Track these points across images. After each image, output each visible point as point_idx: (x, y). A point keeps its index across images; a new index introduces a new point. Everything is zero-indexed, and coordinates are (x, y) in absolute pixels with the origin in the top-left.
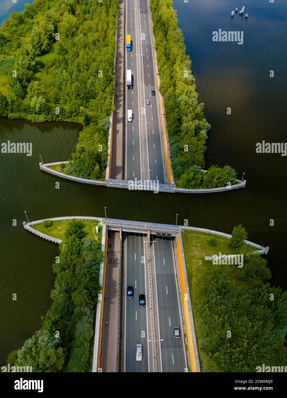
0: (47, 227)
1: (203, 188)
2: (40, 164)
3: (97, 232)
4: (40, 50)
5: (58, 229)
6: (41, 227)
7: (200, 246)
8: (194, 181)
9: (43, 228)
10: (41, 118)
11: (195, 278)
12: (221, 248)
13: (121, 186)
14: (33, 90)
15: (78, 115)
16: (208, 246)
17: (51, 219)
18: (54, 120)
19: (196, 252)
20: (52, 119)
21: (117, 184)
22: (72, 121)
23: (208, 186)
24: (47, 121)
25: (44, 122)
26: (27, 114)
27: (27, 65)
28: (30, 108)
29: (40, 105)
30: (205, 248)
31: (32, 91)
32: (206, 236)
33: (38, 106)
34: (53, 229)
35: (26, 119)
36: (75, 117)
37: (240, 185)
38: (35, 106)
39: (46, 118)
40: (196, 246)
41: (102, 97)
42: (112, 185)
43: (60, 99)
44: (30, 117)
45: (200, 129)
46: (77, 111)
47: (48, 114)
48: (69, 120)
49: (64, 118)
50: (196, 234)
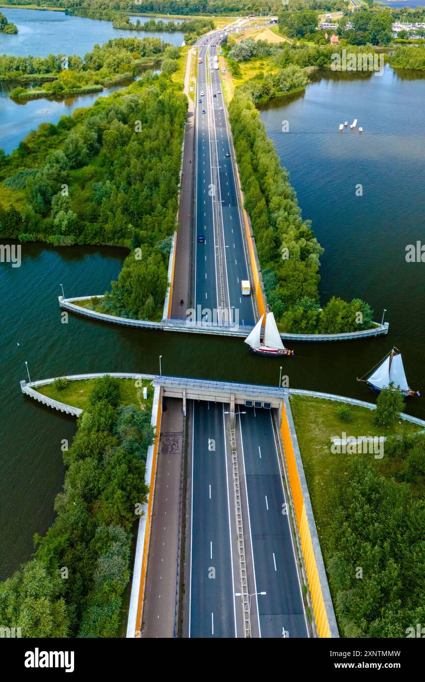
0: (60, 390)
1: (320, 333)
2: (60, 298)
3: (145, 397)
4: (75, 161)
5: (78, 393)
6: (50, 390)
7: (323, 422)
8: (304, 322)
9: (53, 392)
10: (69, 240)
11: (319, 477)
12: (359, 426)
13: (186, 329)
14: (59, 203)
15: (123, 236)
16: (336, 423)
17: (69, 378)
18: (87, 243)
19: (317, 432)
20: (85, 241)
21: (180, 325)
22: (115, 244)
23: (327, 329)
24: (76, 245)
25: (72, 245)
26: (47, 235)
27: (55, 176)
28: (53, 227)
29: (69, 222)
30: (333, 426)
31: (58, 205)
32: (331, 406)
33: (65, 223)
34: (69, 394)
35: (46, 242)
36: (119, 239)
37: (379, 329)
38: (61, 224)
39: (76, 240)
40: (315, 422)
41: (160, 212)
42: (173, 328)
43: (100, 216)
44: (52, 239)
45: (309, 252)
46: (123, 231)
47: (80, 235)
48: (111, 244)
49: (103, 241)
50: (313, 403)
